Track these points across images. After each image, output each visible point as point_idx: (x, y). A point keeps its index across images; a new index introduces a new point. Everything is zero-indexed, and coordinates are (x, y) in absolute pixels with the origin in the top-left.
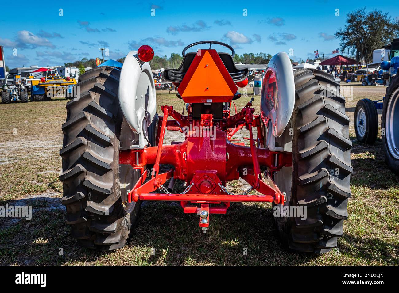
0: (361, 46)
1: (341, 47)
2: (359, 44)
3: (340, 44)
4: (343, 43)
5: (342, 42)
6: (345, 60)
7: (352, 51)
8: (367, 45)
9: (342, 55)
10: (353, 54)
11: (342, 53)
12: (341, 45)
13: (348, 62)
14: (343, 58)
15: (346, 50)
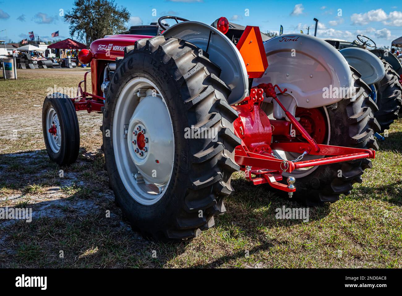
0: (90, 31)
1: (71, 30)
2: (88, 29)
3: (69, 27)
4: (72, 27)
5: (72, 25)
6: (75, 44)
7: (81, 35)
8: (97, 30)
9: (72, 39)
10: (82, 38)
11: (72, 36)
12: (70, 29)
13: (78, 46)
14: (72, 42)
15: (76, 34)
